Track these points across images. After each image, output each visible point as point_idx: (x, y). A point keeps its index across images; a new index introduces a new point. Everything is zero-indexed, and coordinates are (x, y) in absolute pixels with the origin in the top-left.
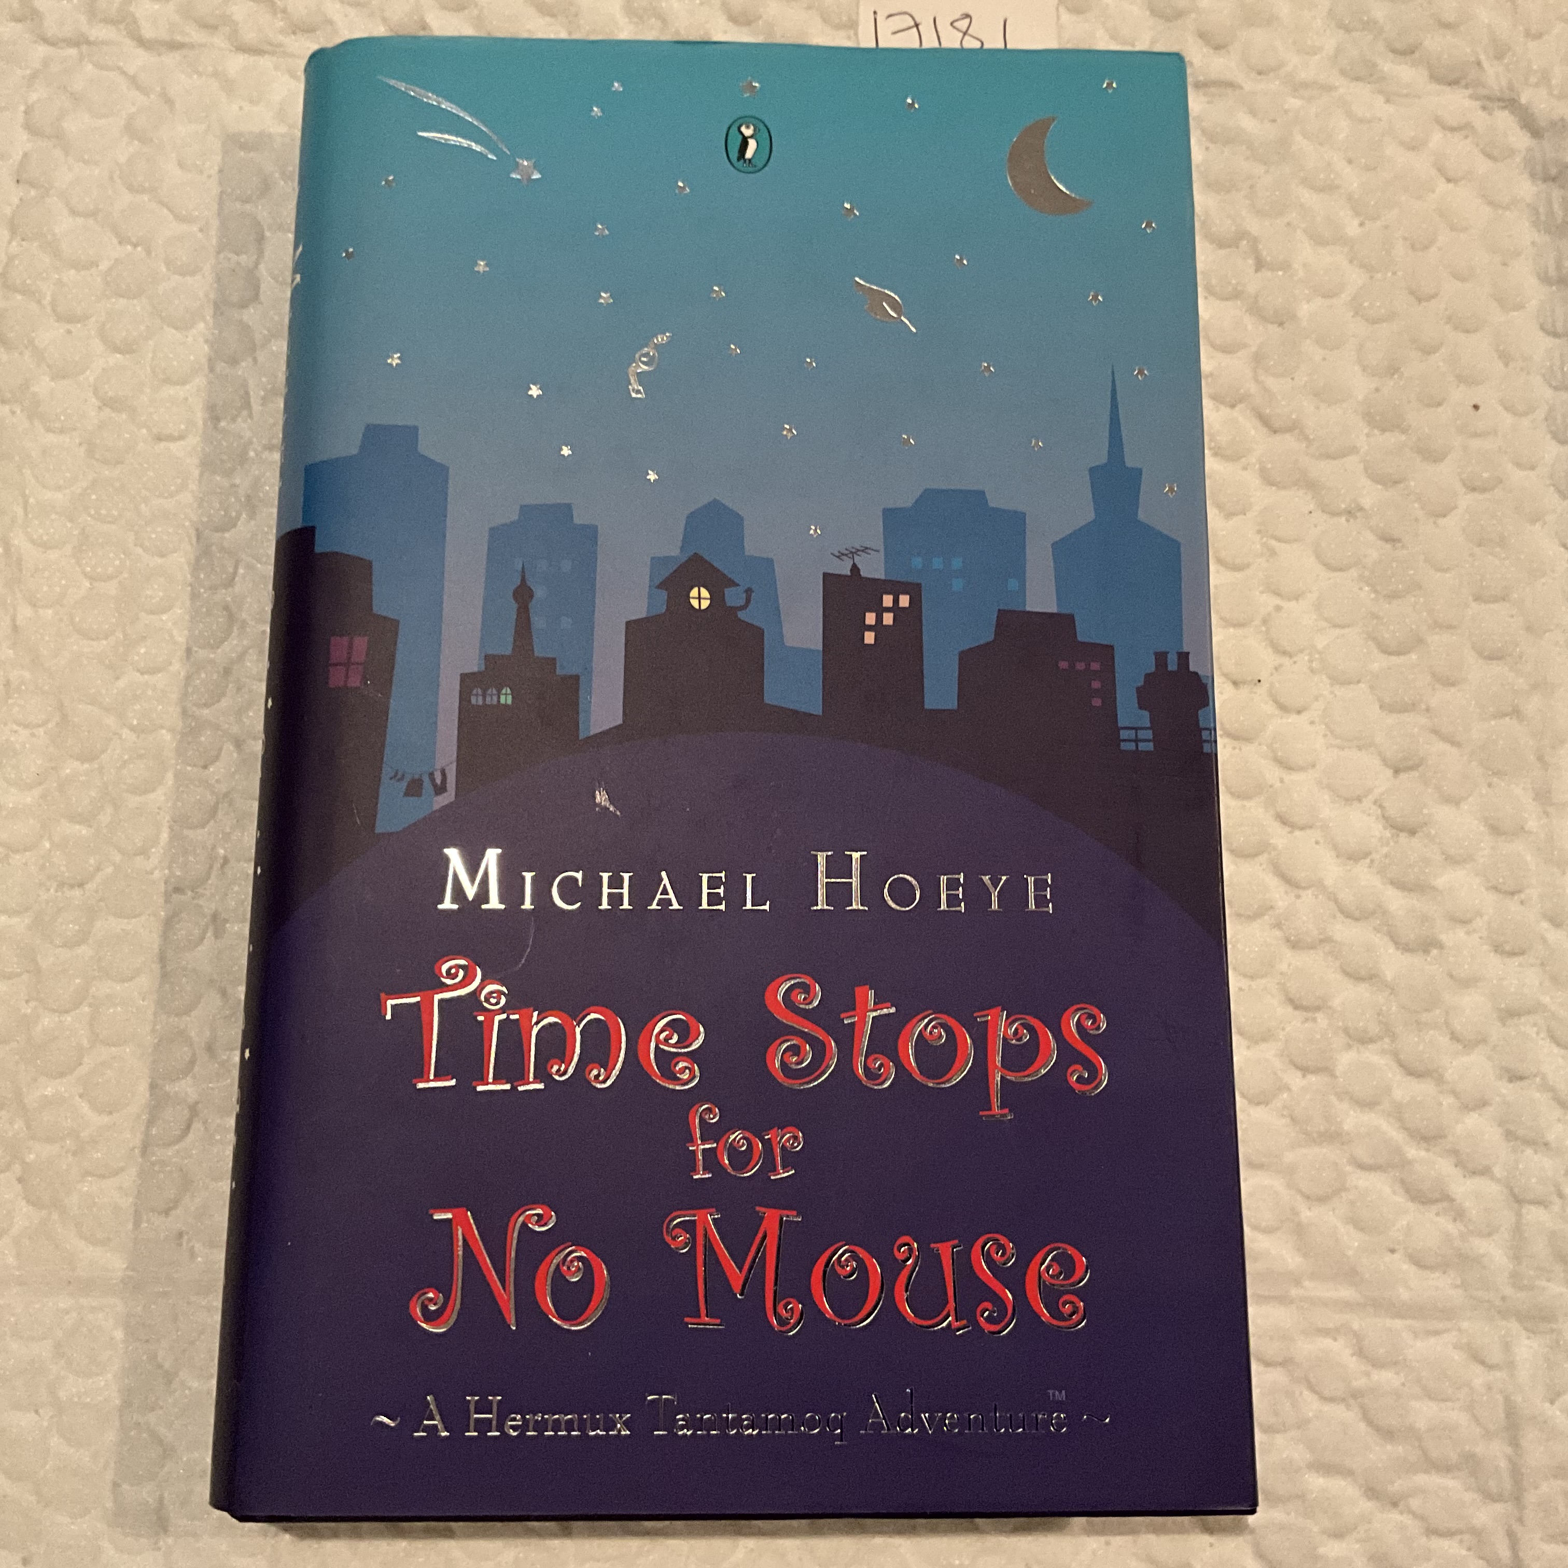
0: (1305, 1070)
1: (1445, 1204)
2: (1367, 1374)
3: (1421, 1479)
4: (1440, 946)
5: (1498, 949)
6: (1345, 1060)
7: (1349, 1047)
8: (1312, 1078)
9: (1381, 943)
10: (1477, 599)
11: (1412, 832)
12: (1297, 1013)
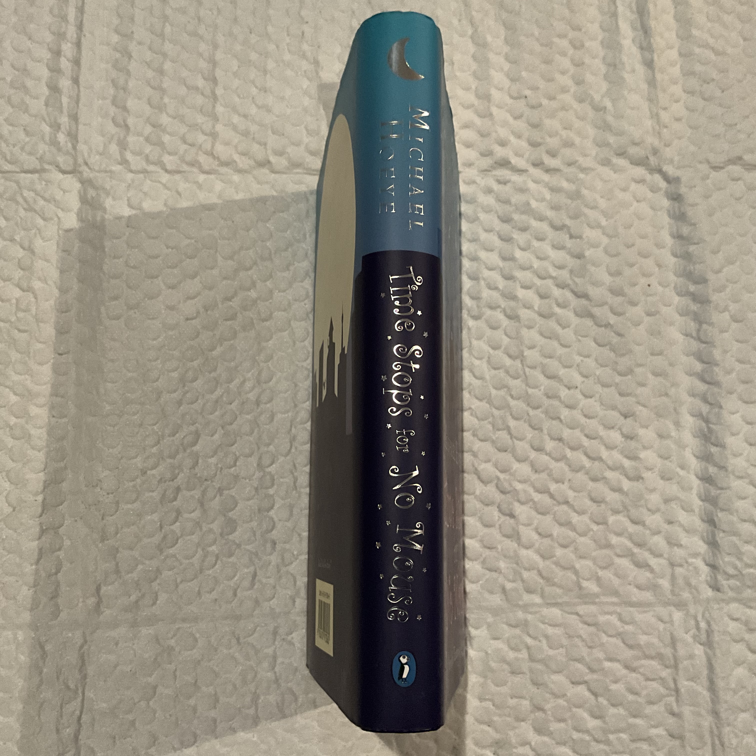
0: (598, 523)
1: (647, 568)
2: (623, 627)
3: (643, 662)
4: (642, 478)
5: (662, 478)
6: (611, 519)
7: (612, 515)
8: (601, 526)
9: (622, 478)
10: (652, 354)
11: (632, 439)
12: (595, 504)
